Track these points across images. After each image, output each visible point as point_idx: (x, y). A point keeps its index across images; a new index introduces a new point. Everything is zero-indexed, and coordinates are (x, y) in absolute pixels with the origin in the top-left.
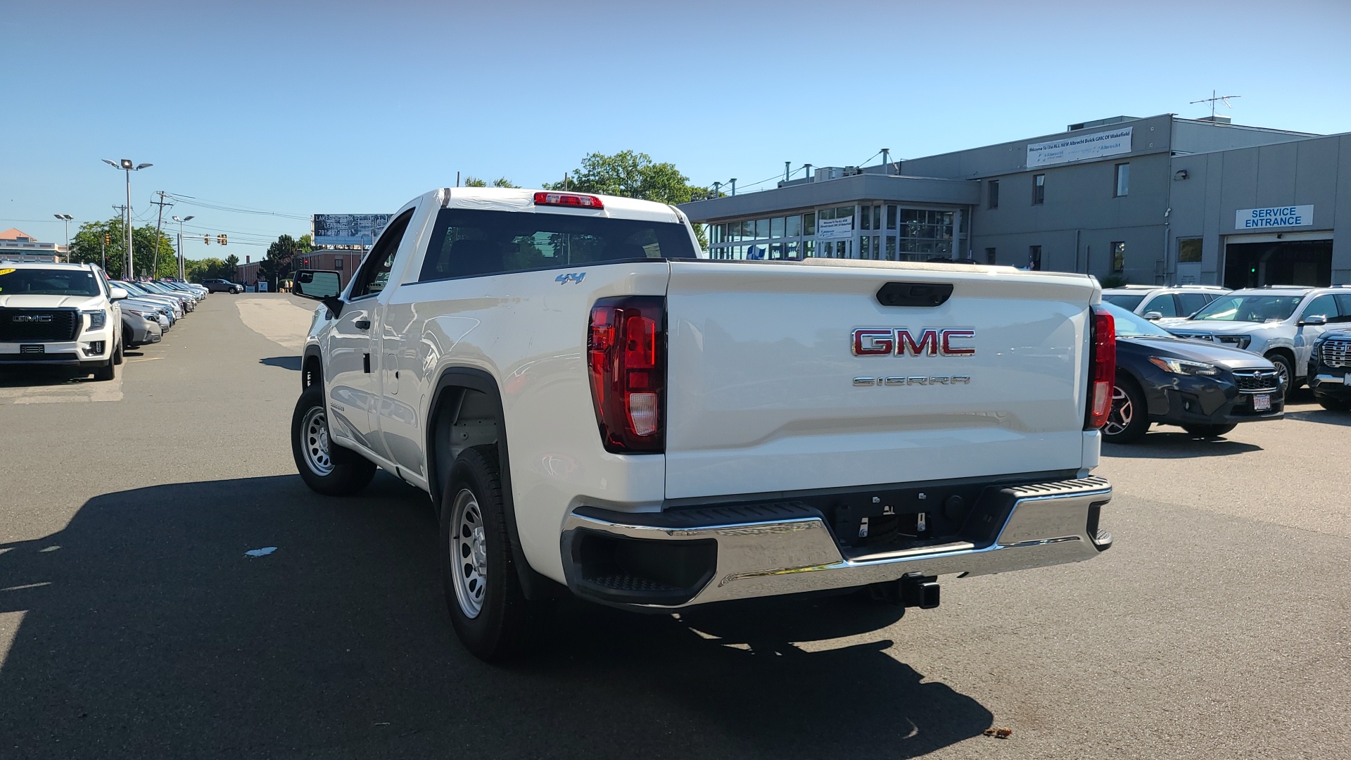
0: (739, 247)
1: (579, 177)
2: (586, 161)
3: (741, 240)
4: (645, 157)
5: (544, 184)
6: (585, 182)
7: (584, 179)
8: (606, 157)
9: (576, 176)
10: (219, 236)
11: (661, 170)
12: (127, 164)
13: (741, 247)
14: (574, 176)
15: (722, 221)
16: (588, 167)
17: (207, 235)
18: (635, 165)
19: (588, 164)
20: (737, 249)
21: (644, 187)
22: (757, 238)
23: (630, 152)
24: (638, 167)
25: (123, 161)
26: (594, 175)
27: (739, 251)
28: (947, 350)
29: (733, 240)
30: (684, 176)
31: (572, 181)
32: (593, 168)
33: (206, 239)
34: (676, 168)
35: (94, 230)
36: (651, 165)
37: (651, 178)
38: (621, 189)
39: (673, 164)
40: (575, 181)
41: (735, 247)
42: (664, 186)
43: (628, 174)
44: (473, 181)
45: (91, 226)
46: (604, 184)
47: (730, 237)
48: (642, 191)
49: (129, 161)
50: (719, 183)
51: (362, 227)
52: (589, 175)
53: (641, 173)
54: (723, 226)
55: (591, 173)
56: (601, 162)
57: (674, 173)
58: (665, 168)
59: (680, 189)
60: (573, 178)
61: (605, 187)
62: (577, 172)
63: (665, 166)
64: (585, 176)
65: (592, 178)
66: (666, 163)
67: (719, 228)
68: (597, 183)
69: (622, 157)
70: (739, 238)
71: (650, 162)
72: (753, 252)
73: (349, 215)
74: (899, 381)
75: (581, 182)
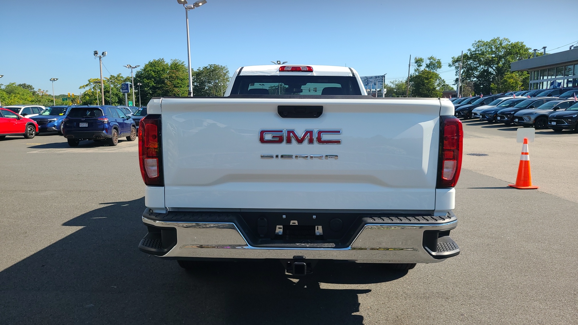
0: (546, 82)
1: (471, 52)
2: (474, 44)
3: (548, 78)
4: (507, 40)
5: (453, 57)
6: (474, 54)
7: (473, 53)
8: (485, 42)
9: (469, 52)
10: (314, 88)
11: (515, 45)
12: (279, 62)
13: (547, 82)
14: (468, 52)
15: (537, 69)
16: (476, 47)
17: (310, 88)
18: (501, 44)
19: (475, 46)
20: (545, 83)
21: (505, 55)
22: (557, 77)
23: (498, 38)
24: (503, 45)
25: (278, 61)
26: (478, 51)
27: (546, 84)
28: (320, 141)
29: (543, 78)
30: (528, 47)
31: (467, 55)
32: (478, 48)
33: (309, 90)
34: (524, 44)
35: (273, 88)
36: (510, 43)
37: (509, 50)
38: (492, 57)
39: (522, 42)
40: (469, 54)
41: (544, 82)
42: (517, 53)
43: (497, 49)
44: (418, 58)
45: (272, 87)
46: (484, 55)
47: (542, 77)
48: (504, 57)
49: (280, 61)
50: (537, 50)
51: (370, 82)
52: (476, 51)
53: (503, 48)
54: (538, 71)
55: (477, 50)
56: (482, 44)
57: (523, 47)
58: (517, 44)
59: (526, 54)
60: (467, 53)
61: (484, 56)
62: (469, 50)
63: (517, 43)
64: (474, 51)
65: (477, 52)
66: (518, 42)
67: (536, 73)
68: (480, 54)
69: (494, 41)
70: (547, 77)
71: (509, 42)
72: (554, 85)
73: (365, 77)
74: (290, 157)
75: (472, 55)
